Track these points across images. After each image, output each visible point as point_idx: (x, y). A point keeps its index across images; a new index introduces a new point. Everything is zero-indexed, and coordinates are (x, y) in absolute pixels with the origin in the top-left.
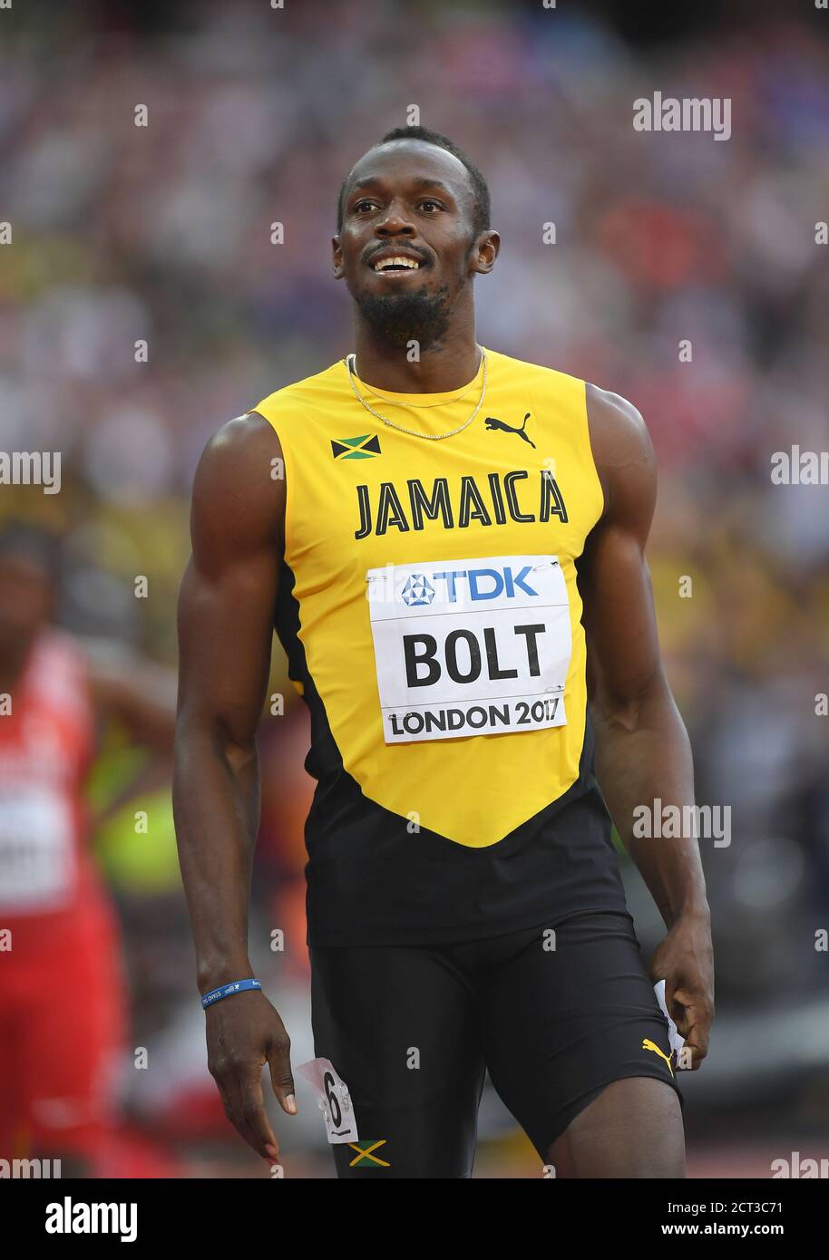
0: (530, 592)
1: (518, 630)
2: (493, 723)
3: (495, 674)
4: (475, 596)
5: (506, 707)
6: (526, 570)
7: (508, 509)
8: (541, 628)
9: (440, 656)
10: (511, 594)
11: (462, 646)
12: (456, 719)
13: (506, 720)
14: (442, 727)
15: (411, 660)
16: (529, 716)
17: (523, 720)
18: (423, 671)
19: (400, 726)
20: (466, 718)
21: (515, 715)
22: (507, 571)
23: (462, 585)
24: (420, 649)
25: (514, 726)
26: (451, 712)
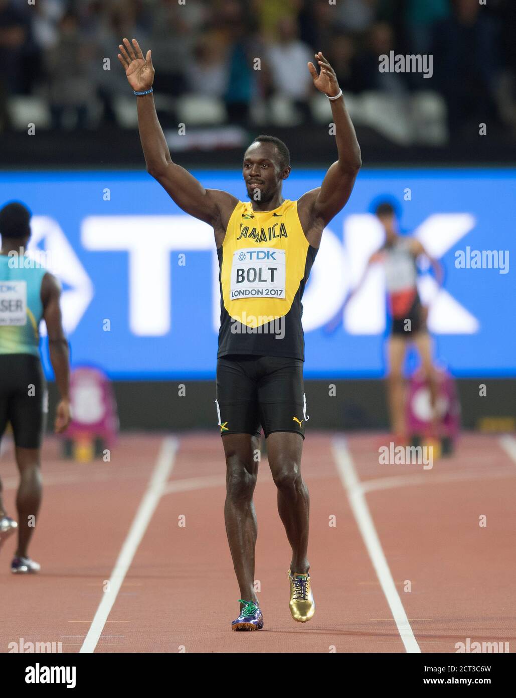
0: (274, 259)
1: (269, 269)
2: (258, 294)
3: (260, 280)
4: (258, 258)
5: (262, 290)
6: (274, 253)
7: (272, 235)
8: (276, 269)
9: (245, 275)
10: (268, 258)
11: (252, 272)
12: (247, 292)
13: (262, 293)
14: (243, 294)
15: (238, 276)
16: (269, 293)
17: (267, 294)
18: (240, 279)
19: (234, 295)
20: (250, 292)
21: (265, 293)
22: (268, 252)
23: (254, 255)
24: (240, 273)
25: (264, 295)
26: (246, 290)
